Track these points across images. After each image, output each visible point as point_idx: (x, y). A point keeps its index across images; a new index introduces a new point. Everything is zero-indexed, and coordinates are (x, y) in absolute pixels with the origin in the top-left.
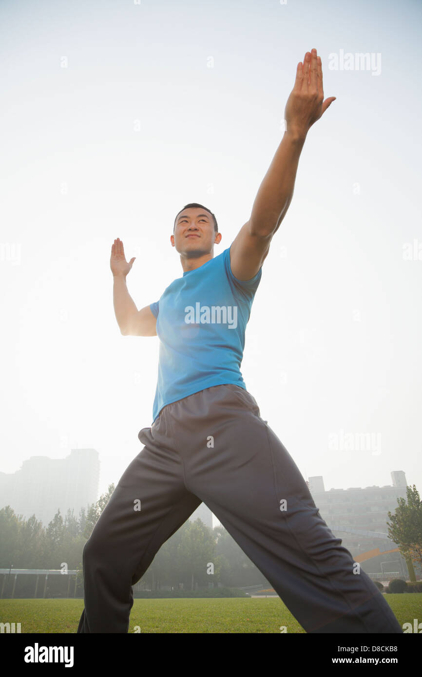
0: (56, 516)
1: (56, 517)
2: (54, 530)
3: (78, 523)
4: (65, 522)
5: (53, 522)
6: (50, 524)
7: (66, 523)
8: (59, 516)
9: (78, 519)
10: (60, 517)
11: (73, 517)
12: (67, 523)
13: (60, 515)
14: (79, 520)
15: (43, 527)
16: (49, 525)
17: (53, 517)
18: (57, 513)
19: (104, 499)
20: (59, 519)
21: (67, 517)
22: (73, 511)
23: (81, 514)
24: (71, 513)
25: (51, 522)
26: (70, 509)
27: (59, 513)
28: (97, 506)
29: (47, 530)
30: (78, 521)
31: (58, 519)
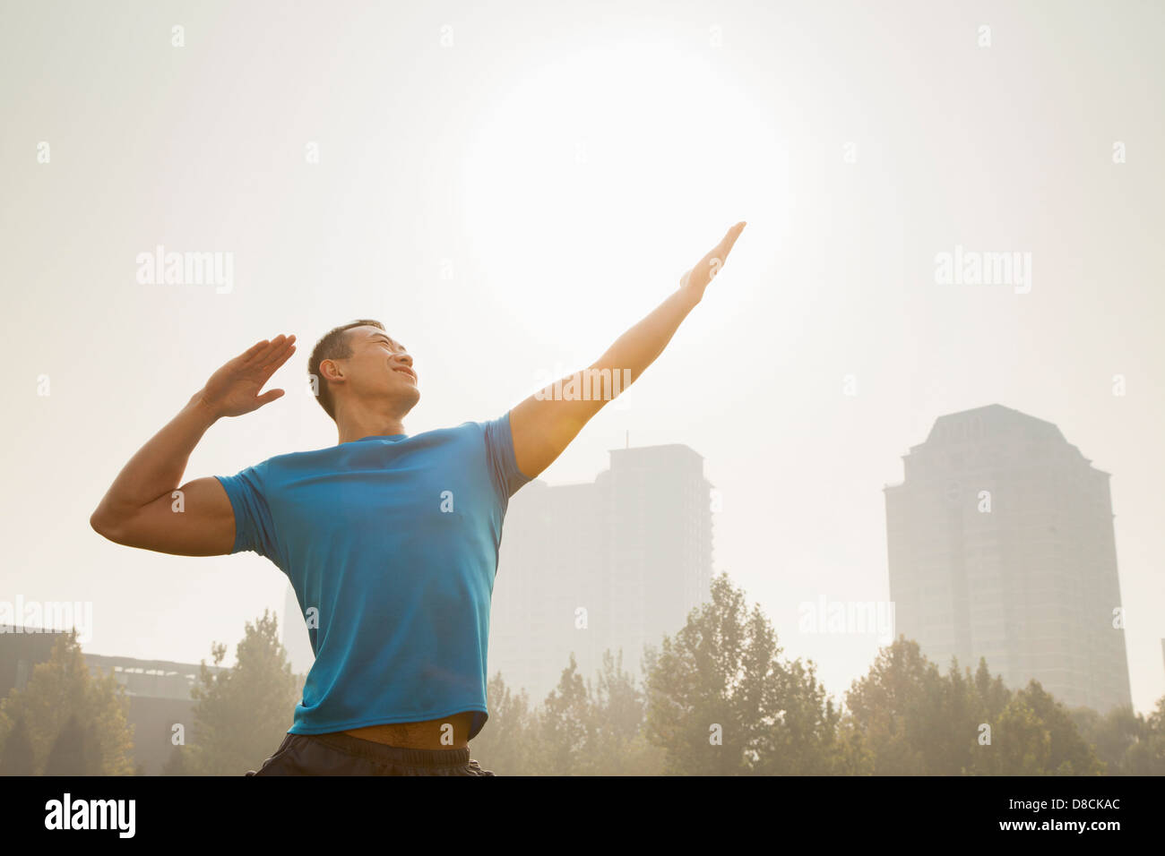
0: (567, 675)
1: (564, 677)
2: (564, 716)
3: (637, 695)
4: (599, 692)
5: (558, 695)
6: (550, 700)
7: (598, 697)
8: (573, 676)
9: (639, 681)
10: (579, 677)
11: (623, 674)
12: (606, 696)
13: (577, 671)
14: (641, 683)
15: (531, 709)
16: (547, 702)
17: (558, 680)
18: (568, 666)
19: (701, 622)
20: (575, 685)
21: (604, 676)
22: (620, 658)
23: (646, 666)
24: (615, 662)
25: (552, 695)
26: (609, 651)
27: (574, 666)
28: (680, 646)
29: (542, 717)
30: (638, 687)
31: (572, 683)
